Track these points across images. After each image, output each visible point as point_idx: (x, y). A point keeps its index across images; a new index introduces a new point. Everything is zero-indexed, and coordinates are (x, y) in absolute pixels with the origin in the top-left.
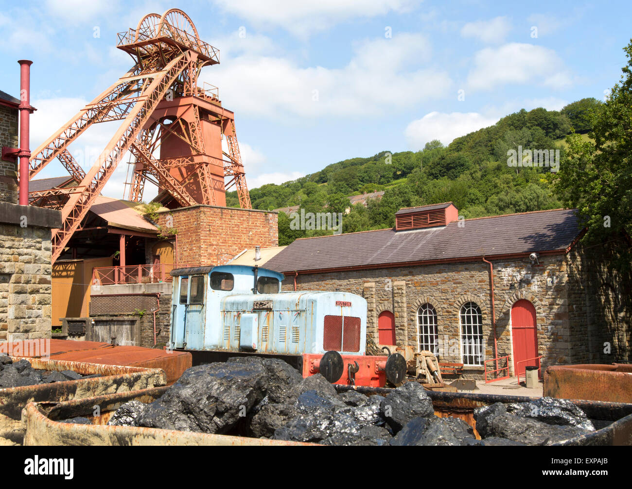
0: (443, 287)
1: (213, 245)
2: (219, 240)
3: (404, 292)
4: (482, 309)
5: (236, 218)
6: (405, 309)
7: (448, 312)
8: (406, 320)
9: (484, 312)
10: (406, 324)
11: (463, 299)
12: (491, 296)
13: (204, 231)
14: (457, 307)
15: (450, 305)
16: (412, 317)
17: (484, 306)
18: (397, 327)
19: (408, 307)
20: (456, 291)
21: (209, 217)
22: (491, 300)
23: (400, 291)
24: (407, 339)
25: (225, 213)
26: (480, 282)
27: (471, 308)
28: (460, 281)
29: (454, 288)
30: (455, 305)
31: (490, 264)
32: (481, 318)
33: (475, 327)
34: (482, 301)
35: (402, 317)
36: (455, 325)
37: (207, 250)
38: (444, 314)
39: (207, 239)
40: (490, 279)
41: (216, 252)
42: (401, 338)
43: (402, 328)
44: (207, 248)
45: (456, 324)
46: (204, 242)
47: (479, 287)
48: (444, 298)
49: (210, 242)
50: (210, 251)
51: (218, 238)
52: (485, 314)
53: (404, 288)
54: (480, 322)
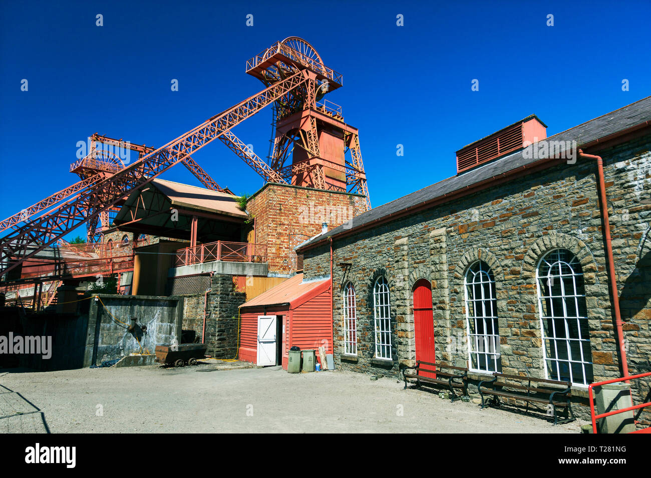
0: (503, 227)
1: (284, 225)
2: (292, 220)
3: (444, 245)
4: (582, 261)
5: (314, 198)
6: (446, 274)
7: (513, 273)
8: (446, 292)
9: (588, 266)
10: (447, 300)
11: (541, 244)
12: (603, 229)
13: (273, 209)
14: (531, 261)
15: (518, 259)
16: (456, 287)
17: (587, 254)
18: (435, 304)
19: (450, 271)
20: (528, 231)
21: (280, 196)
22: (604, 240)
23: (438, 245)
24: (449, 325)
25: (300, 193)
26: (576, 203)
27: (559, 261)
28: (535, 210)
29: (524, 226)
30: (527, 259)
31: (596, 160)
32: (581, 282)
33: (570, 302)
34: (583, 244)
35: (442, 287)
36: (528, 297)
37: (276, 230)
38: (507, 277)
39: (277, 218)
40: (599, 193)
41: (288, 232)
42: (441, 322)
43: (441, 305)
44: (276, 227)
45: (530, 297)
46: (273, 221)
47: (573, 214)
48: (507, 247)
49: (280, 221)
50: (279, 230)
51: (290, 218)
52: (591, 270)
53: (444, 239)
54: (581, 290)
